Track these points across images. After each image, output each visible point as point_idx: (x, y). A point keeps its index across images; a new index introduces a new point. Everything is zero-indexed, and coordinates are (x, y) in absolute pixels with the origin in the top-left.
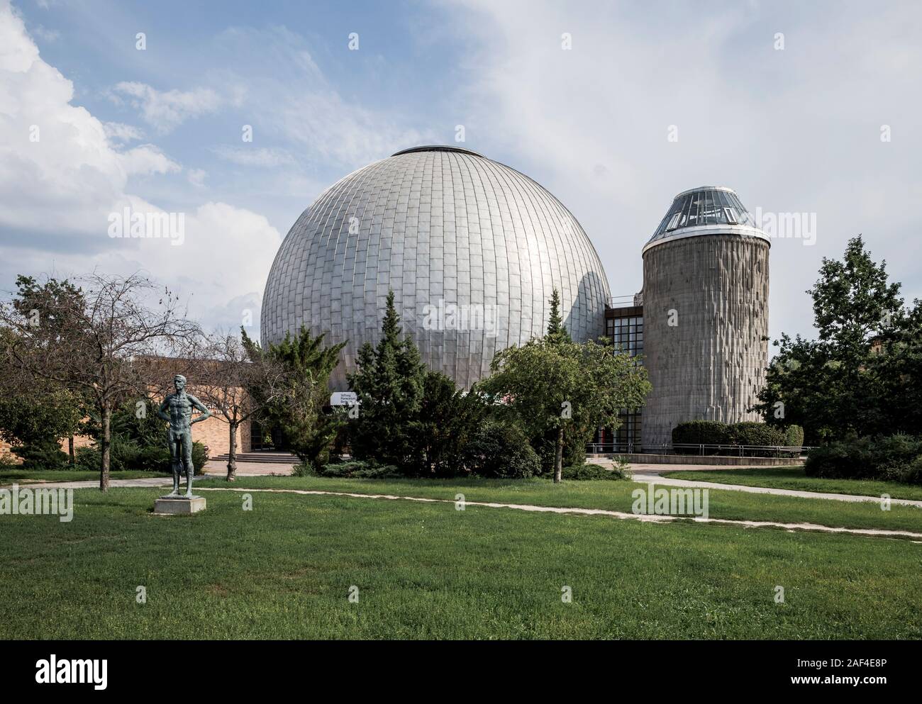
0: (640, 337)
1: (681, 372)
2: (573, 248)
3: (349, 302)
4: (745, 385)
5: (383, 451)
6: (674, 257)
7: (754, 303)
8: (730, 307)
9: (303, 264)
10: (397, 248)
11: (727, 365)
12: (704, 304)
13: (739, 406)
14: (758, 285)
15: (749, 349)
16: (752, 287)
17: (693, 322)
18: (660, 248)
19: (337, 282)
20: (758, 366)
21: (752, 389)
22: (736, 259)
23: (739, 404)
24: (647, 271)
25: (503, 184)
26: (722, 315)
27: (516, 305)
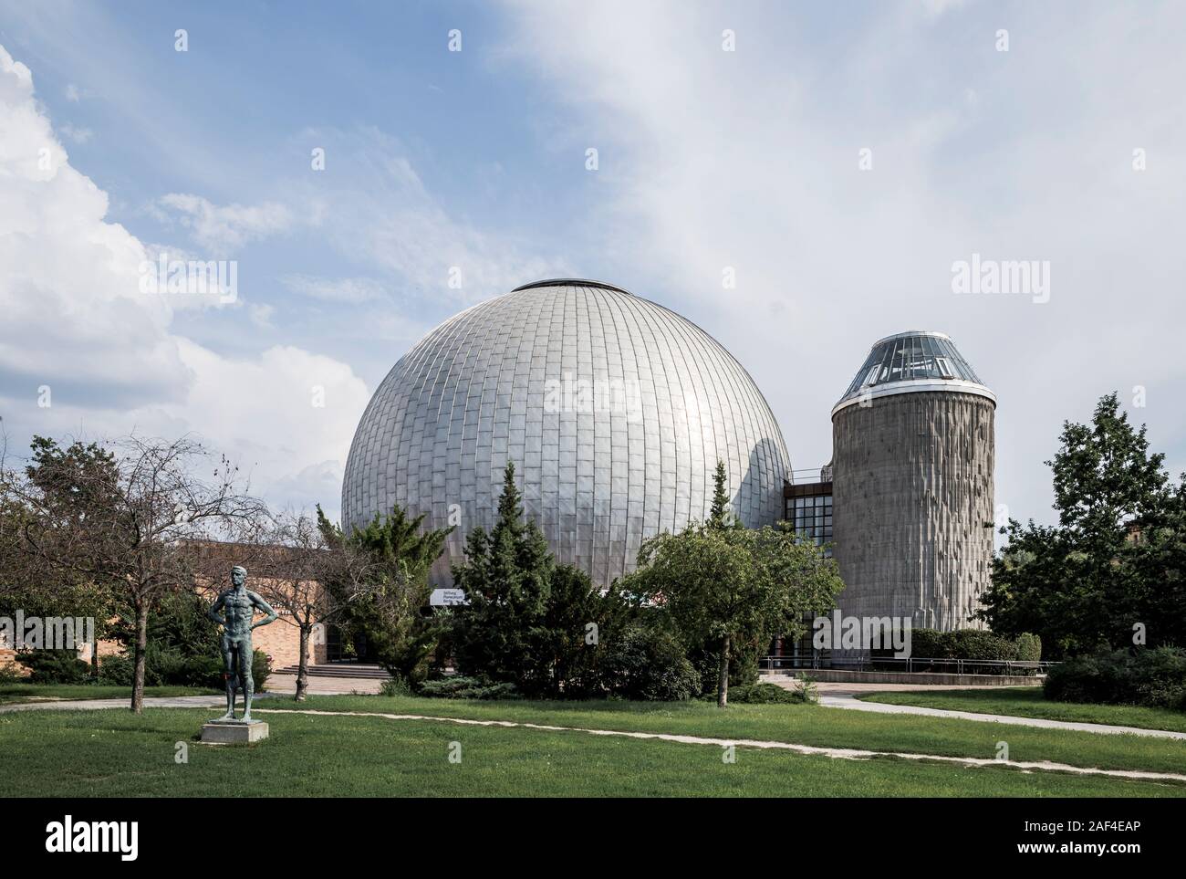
0: (829, 521)
1: (881, 566)
2: (743, 408)
3: (455, 475)
4: (964, 582)
5: (498, 665)
6: (873, 421)
7: (975, 479)
8: (944, 483)
9: (398, 426)
10: (518, 408)
11: (941, 556)
12: (911, 480)
13: (957, 609)
14: (980, 456)
15: (969, 537)
16: (972, 457)
17: (898, 502)
18: (854, 408)
19: (440, 450)
20: (980, 558)
21: (974, 588)
22: (952, 422)
23: (957, 606)
24: (838, 438)
25: (654, 327)
26: (934, 494)
27: (670, 480)
